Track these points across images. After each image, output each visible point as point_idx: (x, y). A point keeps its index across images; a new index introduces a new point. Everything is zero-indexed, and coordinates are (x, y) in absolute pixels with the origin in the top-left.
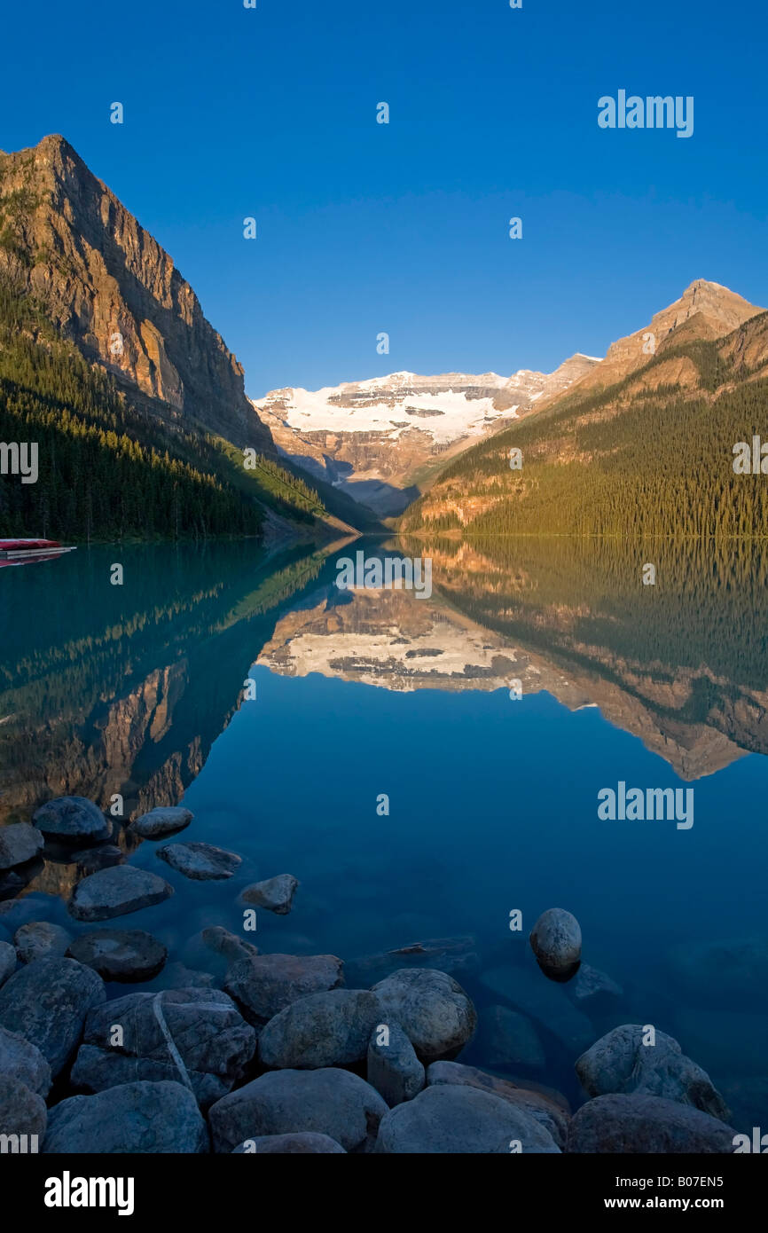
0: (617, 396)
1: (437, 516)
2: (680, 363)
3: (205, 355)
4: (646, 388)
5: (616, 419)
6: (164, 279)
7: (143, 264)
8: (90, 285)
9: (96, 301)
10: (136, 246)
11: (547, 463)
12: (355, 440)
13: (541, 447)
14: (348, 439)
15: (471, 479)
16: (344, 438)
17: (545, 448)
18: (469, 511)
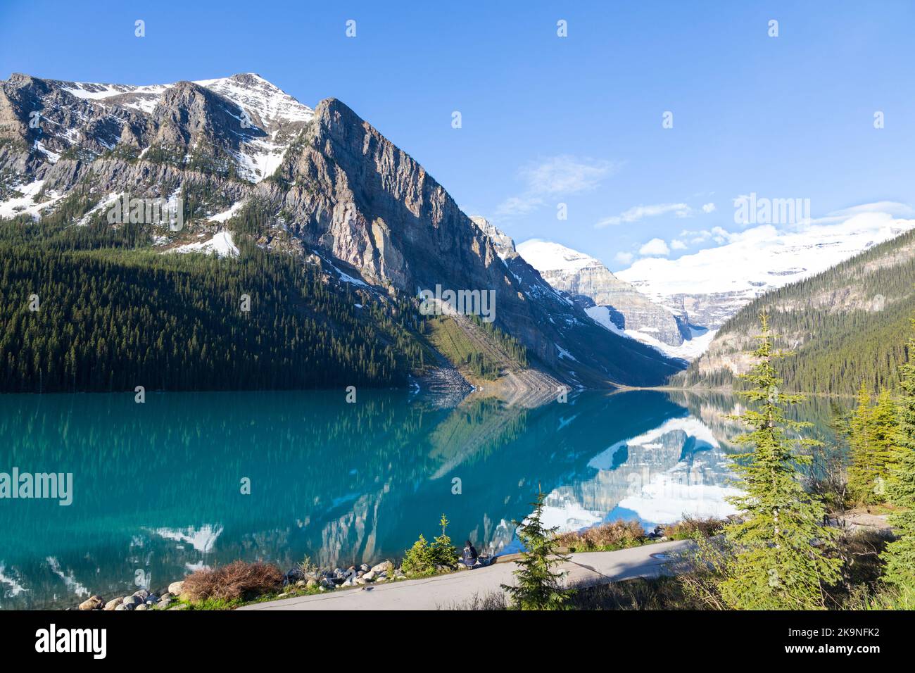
1: (713, 371)
3: (457, 239)
6: (416, 185)
7: (398, 176)
8: (332, 198)
9: (335, 209)
10: (391, 164)
11: (830, 314)
12: (711, 300)
13: (823, 297)
14: (705, 301)
15: (745, 333)
16: (700, 300)
17: (827, 299)
18: (743, 367)
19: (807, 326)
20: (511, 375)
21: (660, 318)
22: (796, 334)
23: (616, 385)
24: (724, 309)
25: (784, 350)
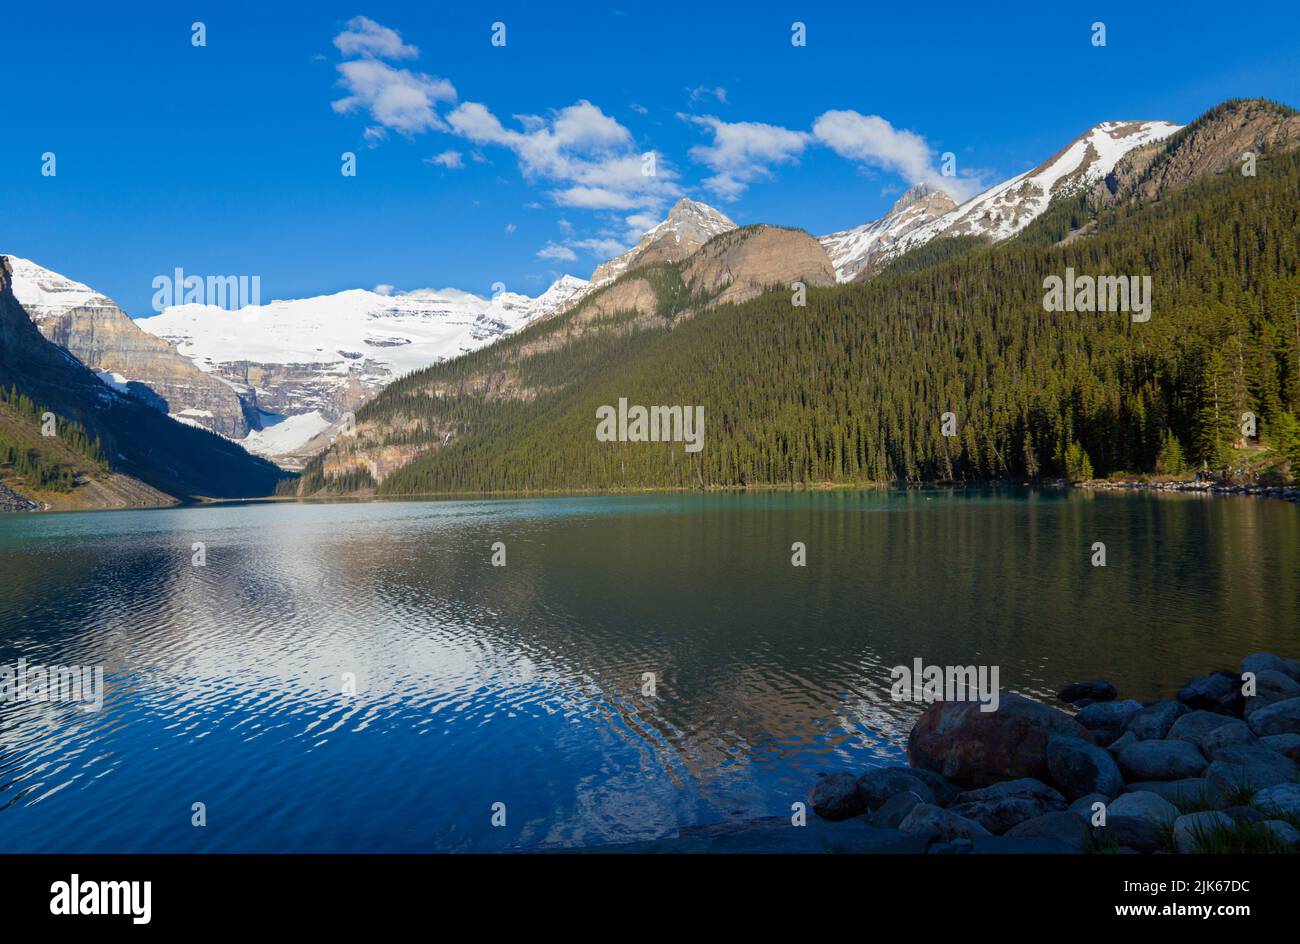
0: (568, 322)
1: (344, 472)
2: (638, 284)
4: (601, 314)
5: (566, 348)
11: (485, 402)
12: (289, 374)
13: (478, 382)
14: (279, 373)
15: (388, 423)
16: (273, 372)
17: (482, 383)
18: (385, 465)
19: (461, 416)
20: (94, 483)
21: (215, 396)
22: (448, 424)
23: (199, 497)
24: (305, 388)
25: (434, 444)
